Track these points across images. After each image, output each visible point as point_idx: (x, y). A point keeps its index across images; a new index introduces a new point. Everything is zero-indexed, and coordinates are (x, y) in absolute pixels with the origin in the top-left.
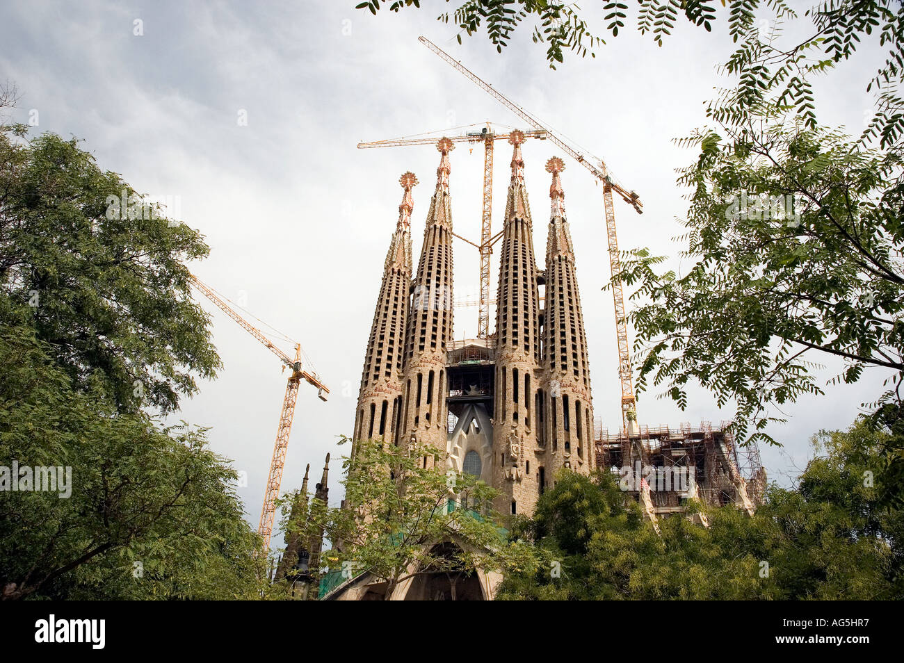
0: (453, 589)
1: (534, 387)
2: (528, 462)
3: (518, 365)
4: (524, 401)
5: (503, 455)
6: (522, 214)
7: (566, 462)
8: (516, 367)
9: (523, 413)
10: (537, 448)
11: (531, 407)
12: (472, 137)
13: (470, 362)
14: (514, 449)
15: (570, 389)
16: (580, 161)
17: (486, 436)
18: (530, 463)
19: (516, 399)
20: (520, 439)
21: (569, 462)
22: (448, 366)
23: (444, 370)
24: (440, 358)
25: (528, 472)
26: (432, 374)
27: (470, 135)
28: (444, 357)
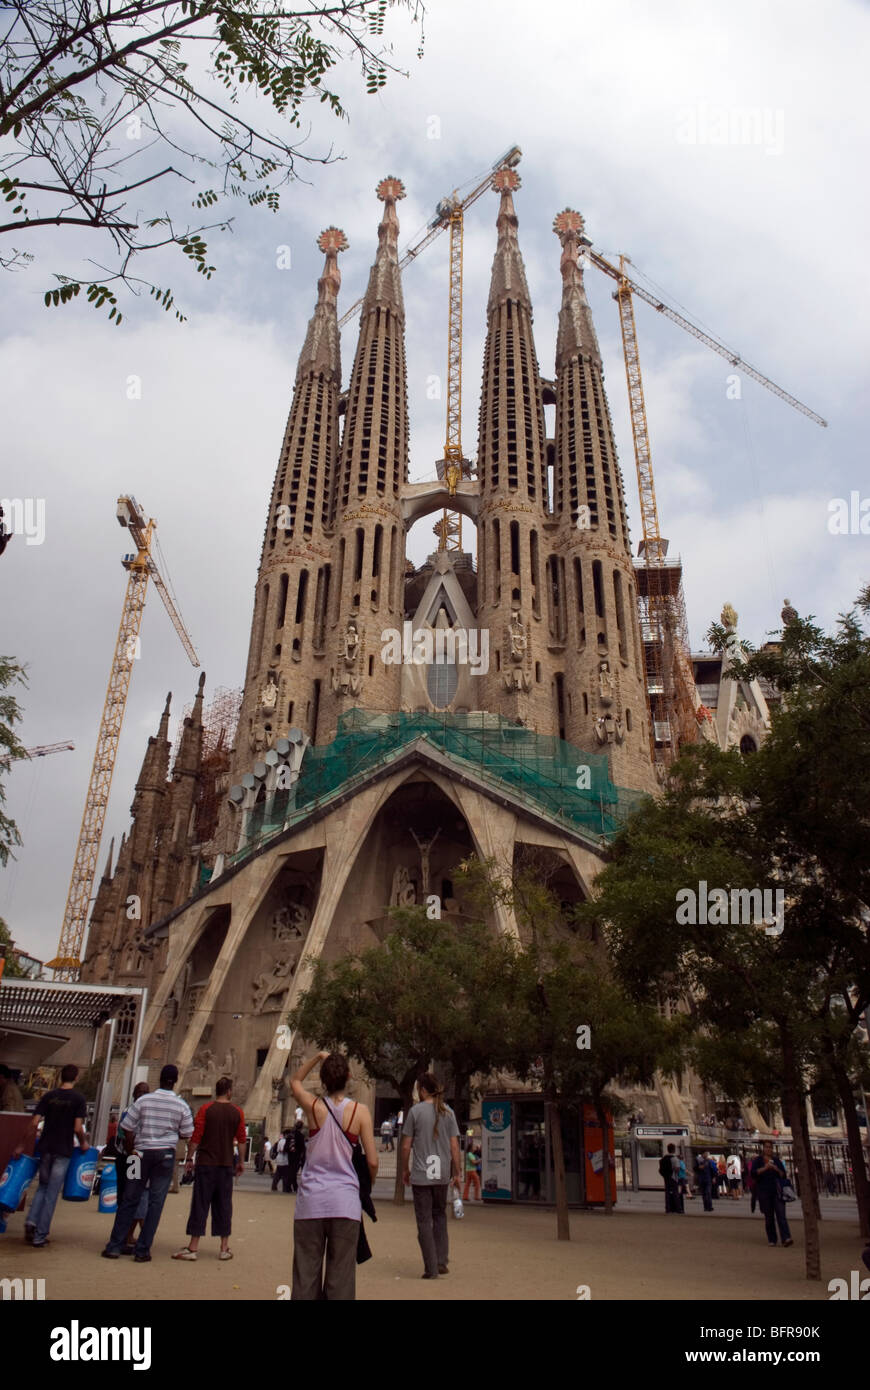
0: (427, 860)
1: (545, 551)
2: (538, 665)
3: (519, 517)
4: (529, 572)
5: (497, 653)
6: (518, 295)
7: (601, 663)
8: (516, 519)
9: (528, 591)
10: (551, 644)
11: (541, 582)
14: (518, 643)
15: (604, 553)
18: (541, 666)
19: (516, 569)
20: (525, 628)
23: (398, 527)
24: (392, 507)
25: (538, 680)
26: (379, 532)
28: (397, 505)
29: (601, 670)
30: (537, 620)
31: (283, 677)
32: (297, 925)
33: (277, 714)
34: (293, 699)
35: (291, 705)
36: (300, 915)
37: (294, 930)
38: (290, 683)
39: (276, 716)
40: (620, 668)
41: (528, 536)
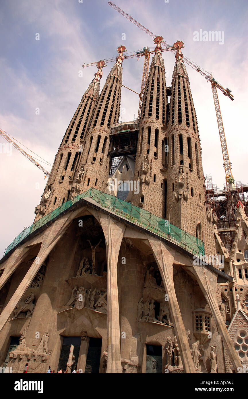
0: (94, 254)
1: (162, 136)
2: (155, 175)
3: (151, 125)
4: (154, 142)
5: (138, 172)
6: (159, 64)
7: (180, 169)
8: (150, 125)
9: (153, 150)
10: (162, 168)
11: (159, 146)
12: (139, 54)
13: (123, 131)
14: (145, 167)
15: (184, 131)
16: (198, 71)
17: (132, 172)
18: (156, 176)
19: (149, 142)
20: (150, 162)
21: (182, 169)
22: (111, 135)
23: (108, 137)
24: (106, 130)
25: (154, 180)
26: (99, 137)
27: (138, 53)
28: (109, 130)
29: (180, 172)
30: (156, 159)
31: (54, 188)
32: (38, 282)
33: (49, 201)
34: (56, 196)
35: (56, 198)
36: (40, 278)
37: (37, 284)
38: (56, 190)
39: (48, 202)
40: (189, 172)
41: (155, 131)
